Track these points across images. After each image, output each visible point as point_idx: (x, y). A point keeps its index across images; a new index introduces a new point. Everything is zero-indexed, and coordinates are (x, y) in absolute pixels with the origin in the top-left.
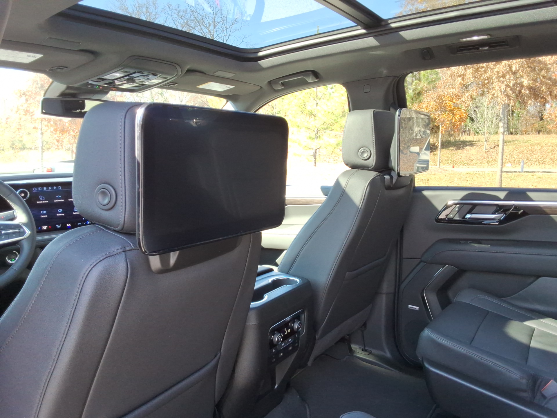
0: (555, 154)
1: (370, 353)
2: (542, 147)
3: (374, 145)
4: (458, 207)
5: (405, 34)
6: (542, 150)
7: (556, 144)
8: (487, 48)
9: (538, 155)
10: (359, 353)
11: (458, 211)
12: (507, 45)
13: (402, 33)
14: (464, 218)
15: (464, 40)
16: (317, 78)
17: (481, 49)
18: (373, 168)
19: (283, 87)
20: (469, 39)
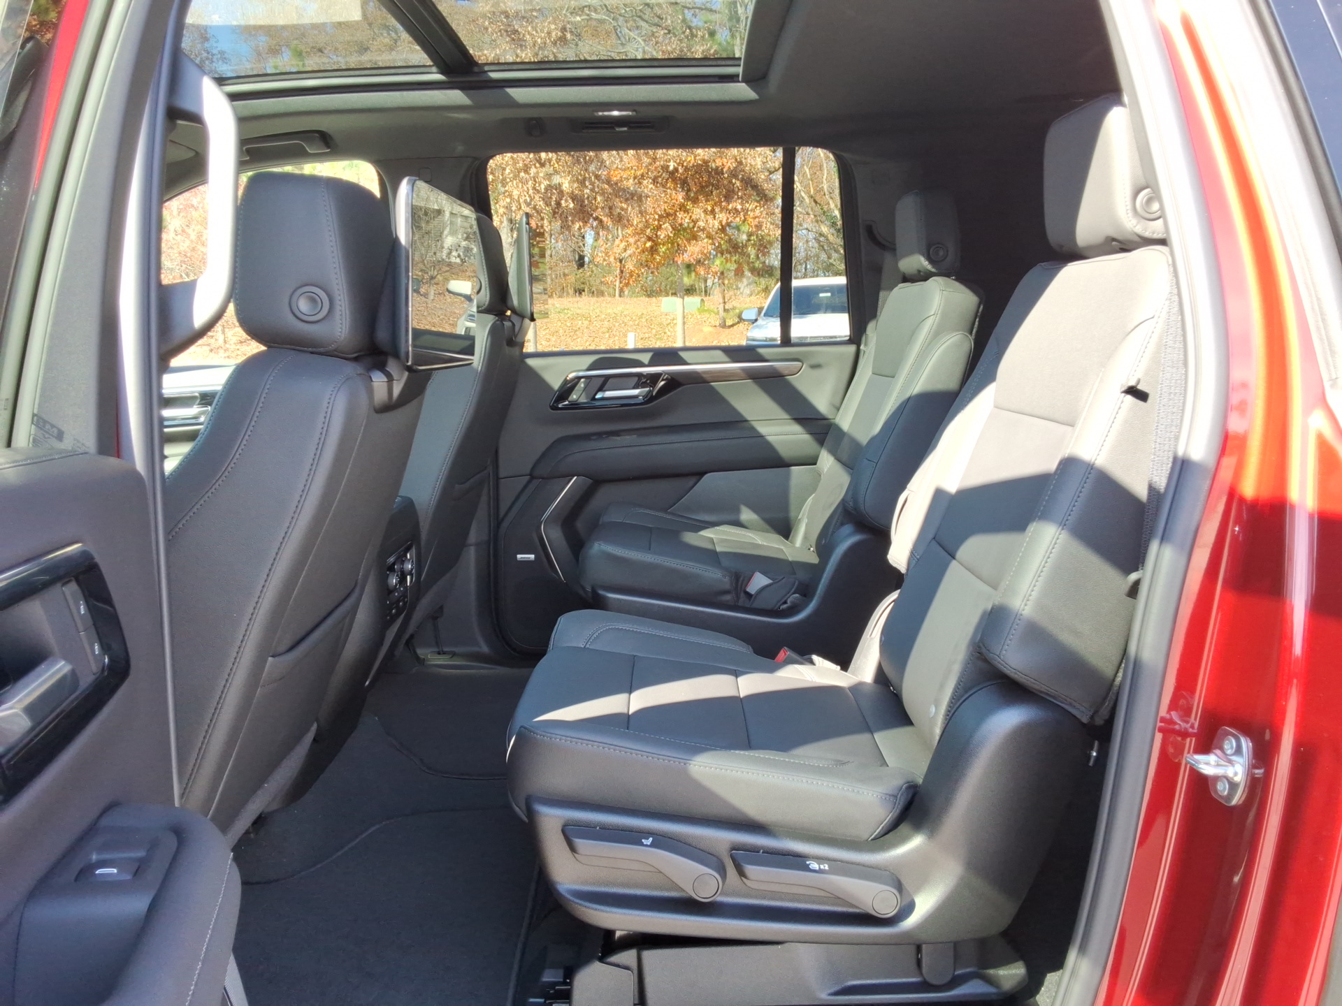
0: (615, 336)
1: (454, 654)
2: (590, 321)
3: (485, 270)
4: (584, 383)
5: (518, 94)
6: (591, 328)
7: (614, 315)
8: (625, 129)
9: (585, 338)
10: (434, 659)
11: (585, 388)
12: (652, 127)
13: (510, 91)
14: (594, 399)
15: (600, 114)
16: (328, 147)
17: (617, 129)
18: (485, 309)
19: (248, 158)
20: (606, 113)
